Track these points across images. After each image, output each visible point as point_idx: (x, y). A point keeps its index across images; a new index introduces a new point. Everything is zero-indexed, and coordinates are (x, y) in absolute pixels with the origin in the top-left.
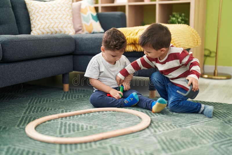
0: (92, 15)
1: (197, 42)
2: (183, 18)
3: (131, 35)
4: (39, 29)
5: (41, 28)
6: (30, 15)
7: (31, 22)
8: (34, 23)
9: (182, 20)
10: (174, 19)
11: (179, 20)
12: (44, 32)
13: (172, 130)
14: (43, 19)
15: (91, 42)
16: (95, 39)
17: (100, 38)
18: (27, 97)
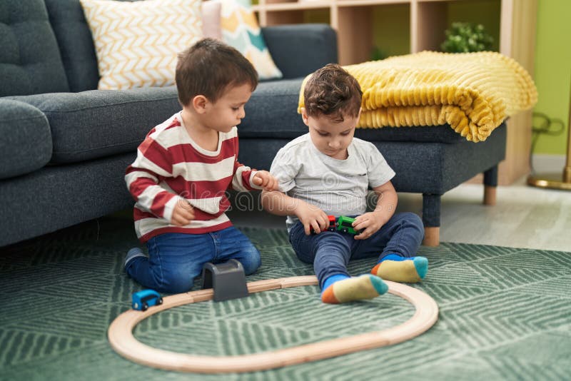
0: (250, 35)
1: (528, 99)
2: (481, 36)
3: (379, 84)
4: (121, 73)
5: (126, 69)
6: (95, 36)
7: (99, 55)
8: (107, 59)
9: (478, 41)
10: (458, 39)
11: (472, 42)
12: (135, 80)
13: (522, 338)
14: (130, 48)
15: (266, 104)
16: (277, 96)
17: (288, 93)
18: (104, 252)
